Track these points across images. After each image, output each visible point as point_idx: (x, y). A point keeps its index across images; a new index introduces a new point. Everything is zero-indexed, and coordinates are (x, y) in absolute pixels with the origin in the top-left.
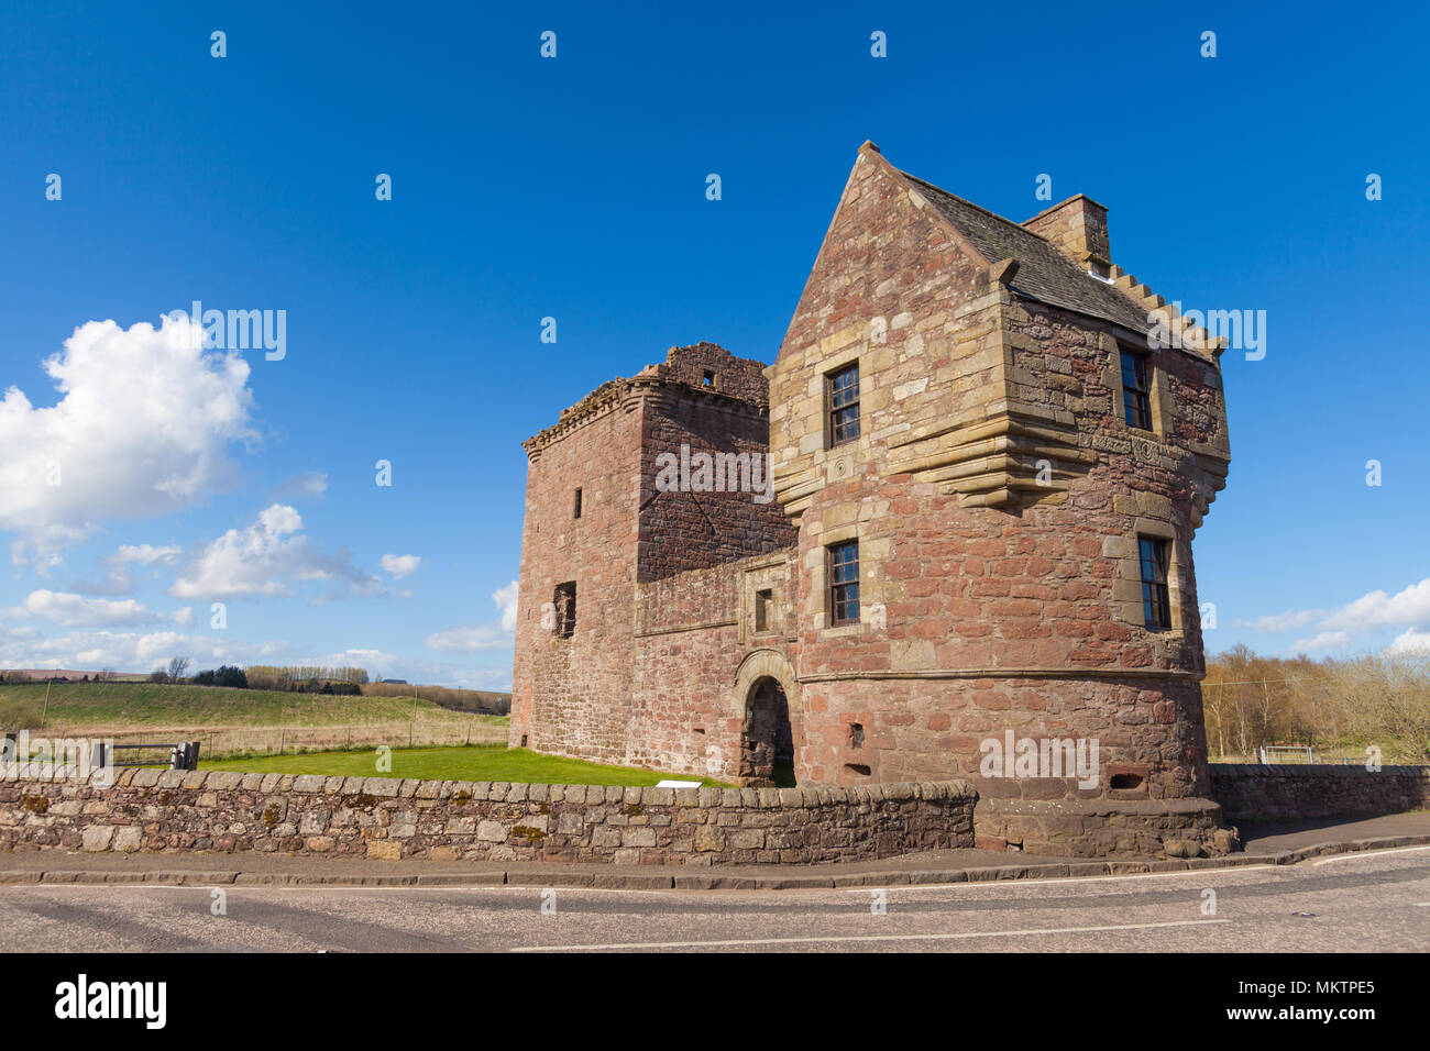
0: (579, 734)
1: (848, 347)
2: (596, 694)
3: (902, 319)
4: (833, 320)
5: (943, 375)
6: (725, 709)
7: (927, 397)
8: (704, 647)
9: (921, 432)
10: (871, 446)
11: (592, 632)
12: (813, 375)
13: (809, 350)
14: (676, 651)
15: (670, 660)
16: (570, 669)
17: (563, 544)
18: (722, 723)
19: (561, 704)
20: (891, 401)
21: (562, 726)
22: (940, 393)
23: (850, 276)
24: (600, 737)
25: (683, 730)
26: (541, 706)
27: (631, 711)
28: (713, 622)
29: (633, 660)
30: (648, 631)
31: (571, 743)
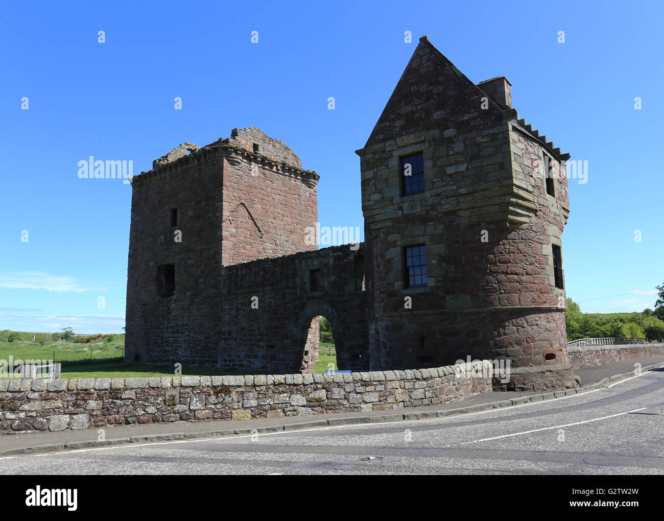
1: (415, 144)
2: (193, 328)
3: (450, 132)
4: (403, 128)
5: (477, 163)
6: (289, 334)
7: (466, 173)
8: (273, 300)
9: (463, 191)
10: (432, 196)
11: (189, 293)
12: (392, 156)
13: (387, 144)
16: (172, 315)
17: (163, 241)
18: (286, 341)
19: (166, 335)
20: (444, 174)
21: (167, 348)
22: (474, 172)
23: (416, 106)
24: (198, 353)
25: (259, 346)
26: (150, 337)
27: (220, 338)
28: (280, 286)
29: (220, 309)
30: (232, 292)
31: (175, 357)
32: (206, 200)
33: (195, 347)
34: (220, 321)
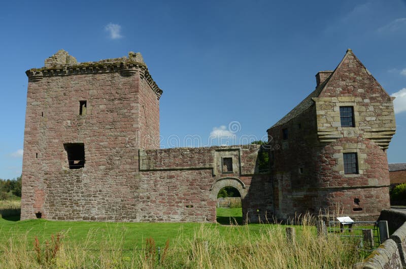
0: (94, 211)
1: (349, 102)
3: (367, 101)
4: (341, 93)
5: (380, 118)
6: (206, 198)
7: (375, 122)
8: (190, 176)
9: (374, 130)
10: (359, 130)
12: (336, 105)
13: (332, 98)
14: (171, 177)
16: (82, 183)
18: (203, 203)
20: (365, 120)
21: (77, 208)
22: (380, 122)
23: (348, 83)
24: (114, 212)
25: (178, 206)
26: (55, 200)
27: (138, 200)
28: (197, 167)
29: (138, 180)
30: (151, 168)
31: (87, 215)
32: (119, 99)
33: (111, 207)
34: (138, 188)
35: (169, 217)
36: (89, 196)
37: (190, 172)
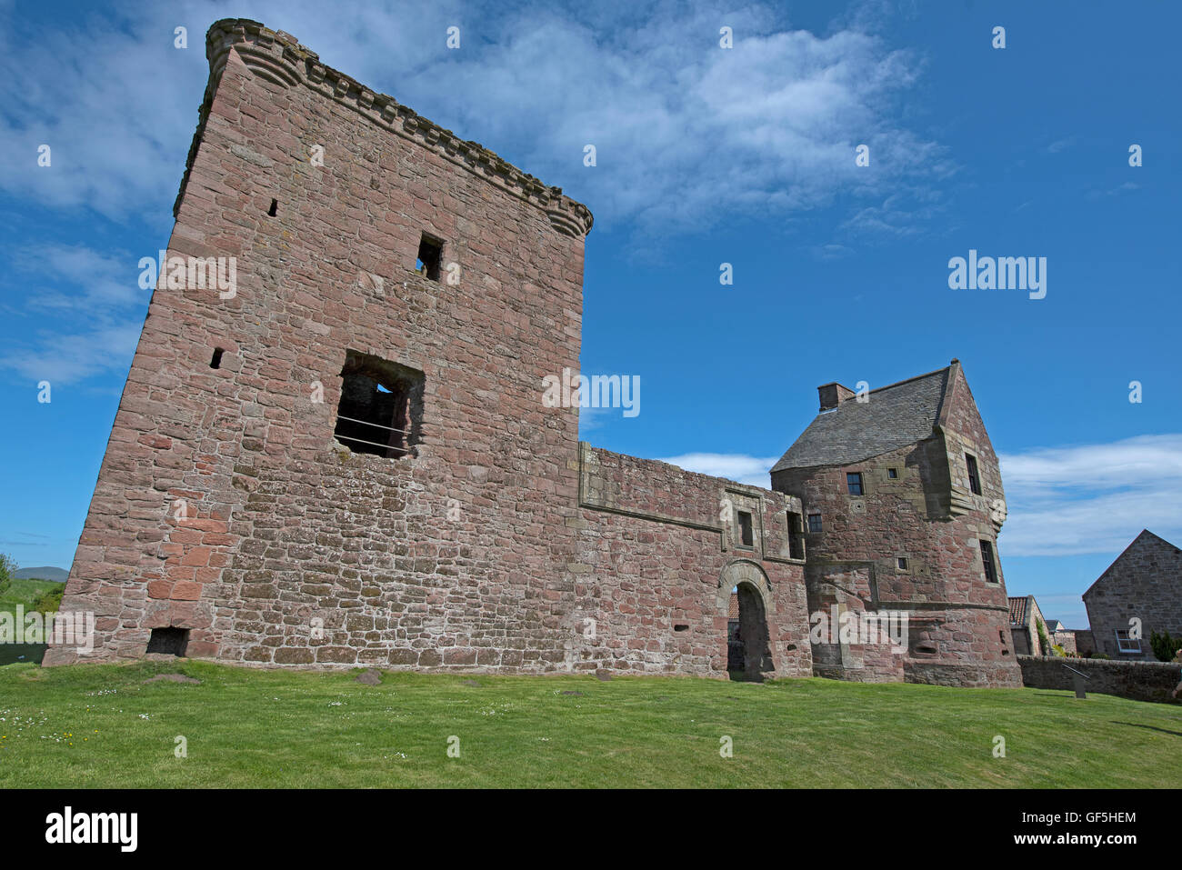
0: (436, 629)
6: (711, 607)
8: (682, 543)
11: (478, 471)
12: (962, 449)
14: (646, 539)
15: (641, 548)
16: (406, 513)
18: (707, 619)
24: (501, 634)
25: (659, 625)
26: (278, 566)
27: (571, 599)
28: (698, 522)
29: (573, 533)
30: (609, 505)
31: (408, 645)
32: (538, 284)
33: (494, 616)
34: (572, 560)
35: (641, 657)
36: (426, 566)
37: (683, 530)
